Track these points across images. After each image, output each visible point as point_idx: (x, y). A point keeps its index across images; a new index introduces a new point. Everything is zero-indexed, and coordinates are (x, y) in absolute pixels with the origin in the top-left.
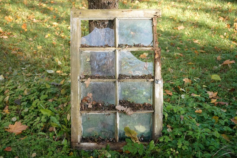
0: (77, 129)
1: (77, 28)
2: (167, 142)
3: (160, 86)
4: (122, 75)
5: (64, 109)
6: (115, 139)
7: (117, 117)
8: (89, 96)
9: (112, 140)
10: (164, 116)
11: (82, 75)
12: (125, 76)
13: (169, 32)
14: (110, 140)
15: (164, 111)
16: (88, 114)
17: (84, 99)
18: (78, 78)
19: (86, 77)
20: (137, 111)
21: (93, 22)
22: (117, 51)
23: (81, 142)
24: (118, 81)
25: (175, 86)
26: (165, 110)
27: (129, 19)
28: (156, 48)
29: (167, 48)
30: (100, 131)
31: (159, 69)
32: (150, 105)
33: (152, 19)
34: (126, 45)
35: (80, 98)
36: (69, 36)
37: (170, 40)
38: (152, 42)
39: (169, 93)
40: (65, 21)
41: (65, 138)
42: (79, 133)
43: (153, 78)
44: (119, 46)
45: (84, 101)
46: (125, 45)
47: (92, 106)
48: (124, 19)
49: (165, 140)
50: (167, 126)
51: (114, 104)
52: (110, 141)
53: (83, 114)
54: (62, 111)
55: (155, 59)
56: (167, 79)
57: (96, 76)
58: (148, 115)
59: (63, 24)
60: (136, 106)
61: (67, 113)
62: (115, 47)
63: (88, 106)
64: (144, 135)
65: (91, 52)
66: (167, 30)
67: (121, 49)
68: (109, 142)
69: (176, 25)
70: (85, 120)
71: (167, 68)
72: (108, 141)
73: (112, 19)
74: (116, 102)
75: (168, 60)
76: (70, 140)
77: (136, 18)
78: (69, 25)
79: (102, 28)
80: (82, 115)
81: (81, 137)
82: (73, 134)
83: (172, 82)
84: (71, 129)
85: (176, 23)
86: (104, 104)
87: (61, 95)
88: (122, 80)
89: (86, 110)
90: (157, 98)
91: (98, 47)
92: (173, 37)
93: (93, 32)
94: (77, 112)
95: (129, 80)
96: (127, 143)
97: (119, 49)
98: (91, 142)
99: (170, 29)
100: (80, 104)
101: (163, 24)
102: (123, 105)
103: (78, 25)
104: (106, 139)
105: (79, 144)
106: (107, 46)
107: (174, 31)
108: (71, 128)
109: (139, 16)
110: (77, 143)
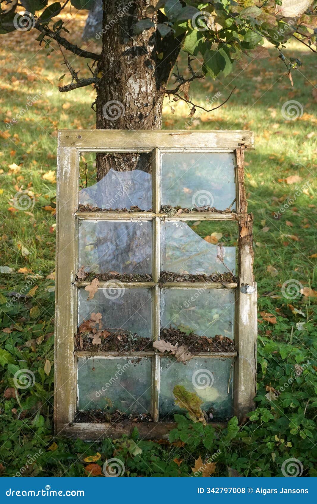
0: (66, 391)
1: (72, 169)
2: (266, 421)
3: (250, 298)
4: (167, 274)
5: (37, 350)
6: (149, 416)
7: (155, 366)
8: (94, 319)
9: (145, 418)
10: (259, 365)
11: (80, 272)
12: (175, 276)
13: (267, 188)
14: (140, 417)
15: (259, 355)
16: (92, 358)
17: (83, 326)
18: (72, 278)
19: (90, 276)
20: (200, 354)
21: (105, 157)
22: (158, 220)
23: (75, 421)
24: (159, 286)
25: (283, 305)
26: (261, 354)
27: (185, 151)
28: (242, 215)
29: (263, 223)
30: (118, 397)
31: (248, 262)
32: (228, 341)
33: (235, 153)
34: (177, 208)
35: (74, 324)
36: (46, 194)
37: (270, 205)
38: (235, 203)
39: (269, 320)
40: (37, 161)
41: (38, 414)
42: (71, 400)
43: (236, 280)
44: (162, 209)
45: (83, 330)
46: (175, 208)
47: (100, 340)
48: (174, 151)
49: (262, 417)
50: (265, 387)
51: (150, 336)
52: (139, 421)
53: (80, 359)
54: (32, 354)
55: (240, 240)
56: (264, 290)
57: (109, 275)
58: (224, 363)
59: (32, 168)
60: (197, 342)
61: (44, 357)
62: (154, 212)
63: (91, 340)
64: (214, 406)
65: (99, 222)
66: (262, 183)
67: (166, 216)
68: (136, 422)
69: (283, 174)
70: (85, 373)
71: (263, 266)
72: (136, 419)
73: (148, 151)
74: (155, 333)
75: (266, 249)
76: (51, 418)
77: (201, 148)
78: (44, 171)
79: (125, 170)
80: (78, 361)
81: (76, 411)
82: (59, 404)
83: (275, 295)
84: (53, 393)
85: (282, 169)
86: (128, 336)
87: (32, 319)
88: (168, 284)
89: (89, 350)
90: (245, 324)
91: (116, 211)
92: (277, 200)
93: (105, 180)
94: (67, 353)
95: (184, 284)
96: (177, 424)
97: (163, 215)
98: (98, 422)
99: (270, 183)
100: (75, 336)
101: (254, 172)
102: (168, 340)
103: (73, 163)
104: (131, 415)
105: (71, 425)
106: (136, 209)
107: (278, 186)
108: (53, 390)
109: (206, 145)
110: (67, 424)
